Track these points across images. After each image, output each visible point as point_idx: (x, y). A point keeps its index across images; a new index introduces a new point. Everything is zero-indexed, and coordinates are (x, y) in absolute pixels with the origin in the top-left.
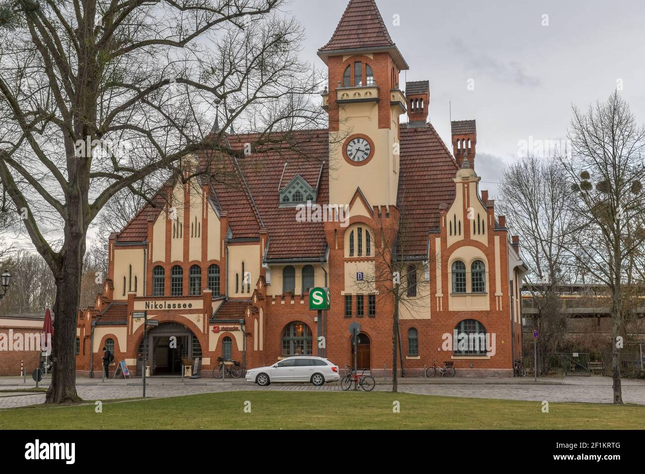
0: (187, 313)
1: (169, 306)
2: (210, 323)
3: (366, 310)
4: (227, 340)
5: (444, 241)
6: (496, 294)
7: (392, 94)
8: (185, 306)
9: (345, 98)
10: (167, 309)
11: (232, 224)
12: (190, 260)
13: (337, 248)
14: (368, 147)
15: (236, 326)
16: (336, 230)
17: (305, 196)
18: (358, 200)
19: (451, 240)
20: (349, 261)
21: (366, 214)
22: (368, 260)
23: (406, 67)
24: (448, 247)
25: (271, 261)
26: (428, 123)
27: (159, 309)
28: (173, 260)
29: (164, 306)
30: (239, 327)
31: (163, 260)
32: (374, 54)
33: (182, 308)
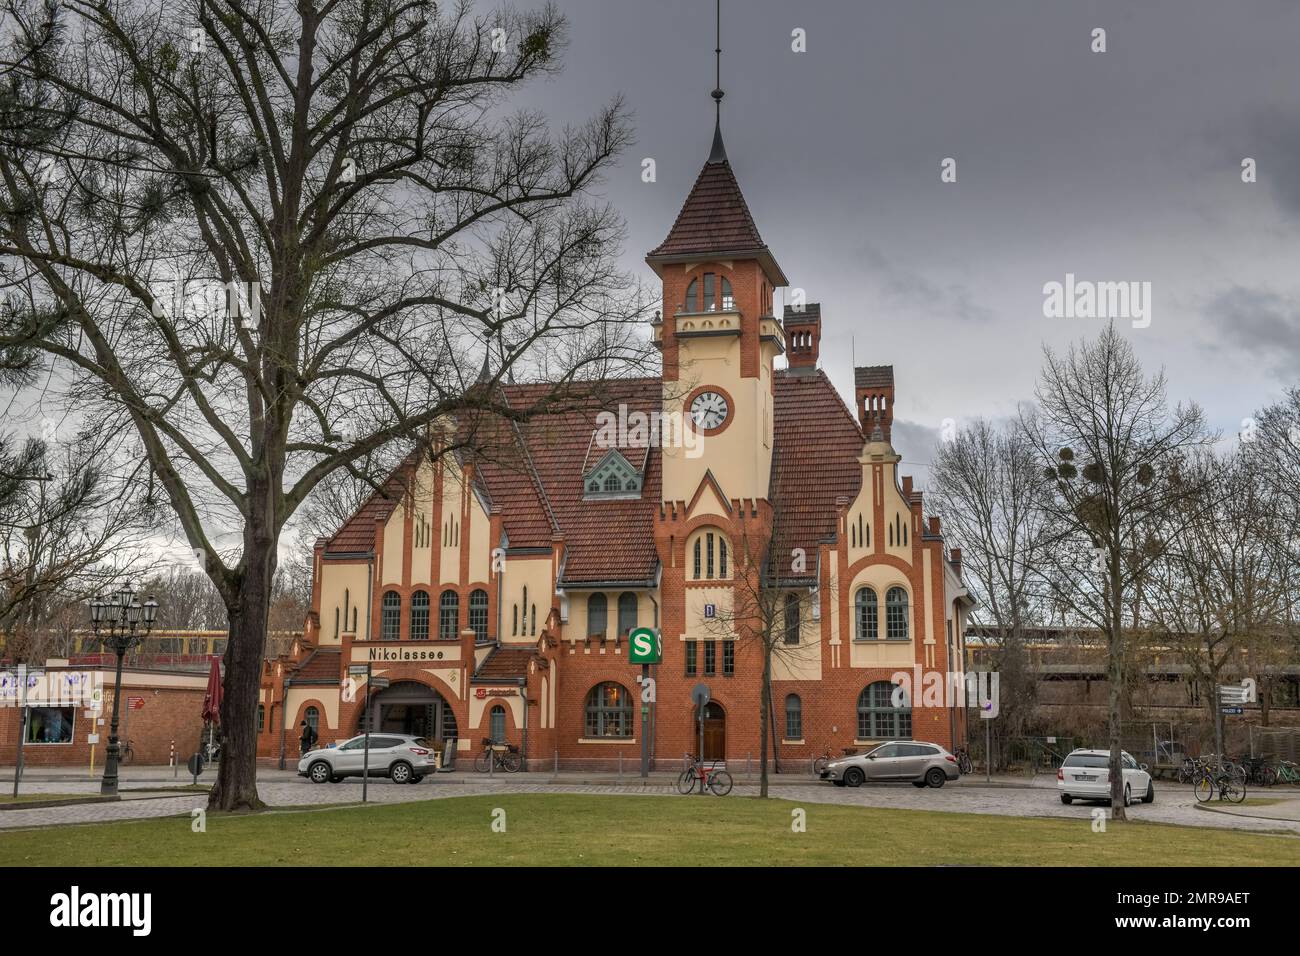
0: (435, 668)
1: (407, 655)
2: (472, 683)
3: (719, 665)
4: (498, 710)
5: (843, 556)
6: (925, 642)
7: (762, 324)
8: (432, 655)
9: (689, 329)
10: (404, 660)
11: (509, 526)
12: (442, 582)
13: (673, 565)
14: (724, 406)
15: (513, 689)
16: (672, 537)
17: (624, 482)
18: (708, 490)
19: (855, 555)
20: (693, 586)
21: (721, 513)
22: (722, 585)
23: (785, 283)
24: (849, 566)
25: (570, 584)
26: (819, 371)
27: (391, 660)
28: (414, 582)
29: (398, 655)
30: (517, 690)
31: (399, 582)
32: (736, 262)
33: (427, 659)
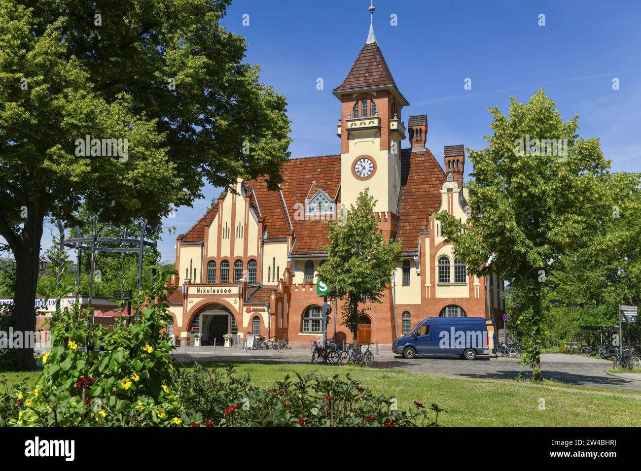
0: (227, 297)
1: (214, 291)
2: (244, 305)
4: (256, 318)
5: (432, 241)
6: (474, 284)
7: (392, 123)
8: (226, 291)
9: (354, 127)
10: (212, 293)
11: (268, 228)
12: (235, 256)
14: (372, 165)
15: (263, 308)
19: (438, 240)
23: (409, 105)
24: (435, 246)
25: (295, 256)
26: (427, 149)
27: (207, 293)
29: (210, 291)
31: (216, 256)
33: (224, 293)
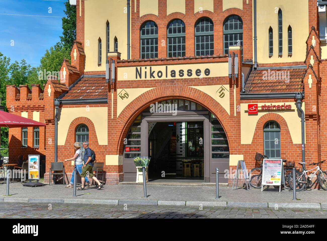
0: (203, 84)
1: (173, 73)
2: (242, 99)
4: (272, 125)
8: (198, 72)
10: (169, 77)
12: (196, 10)
15: (287, 104)
27: (157, 78)
29: (164, 73)
30: (292, 104)
31: (155, 12)
33: (194, 76)
